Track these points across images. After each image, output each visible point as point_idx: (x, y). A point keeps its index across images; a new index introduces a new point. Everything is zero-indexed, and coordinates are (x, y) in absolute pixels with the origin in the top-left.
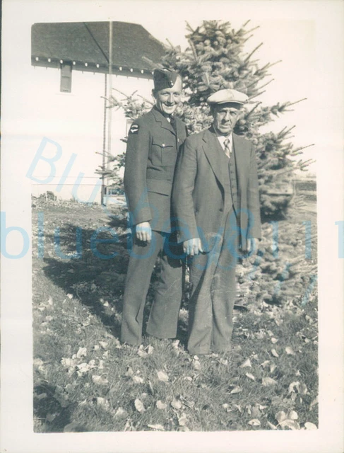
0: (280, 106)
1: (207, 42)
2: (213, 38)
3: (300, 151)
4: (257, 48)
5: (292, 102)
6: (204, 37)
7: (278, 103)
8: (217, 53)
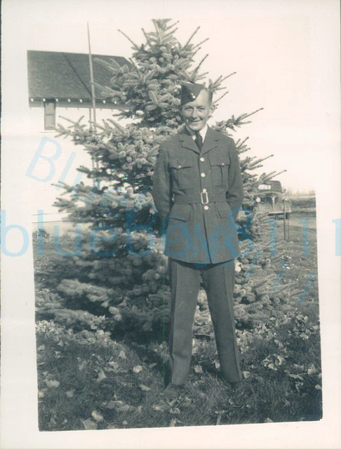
0: (236, 118)
1: (153, 59)
2: (158, 55)
3: (259, 164)
4: (203, 61)
5: (248, 113)
6: (150, 55)
7: (233, 116)
8: (164, 70)
